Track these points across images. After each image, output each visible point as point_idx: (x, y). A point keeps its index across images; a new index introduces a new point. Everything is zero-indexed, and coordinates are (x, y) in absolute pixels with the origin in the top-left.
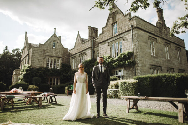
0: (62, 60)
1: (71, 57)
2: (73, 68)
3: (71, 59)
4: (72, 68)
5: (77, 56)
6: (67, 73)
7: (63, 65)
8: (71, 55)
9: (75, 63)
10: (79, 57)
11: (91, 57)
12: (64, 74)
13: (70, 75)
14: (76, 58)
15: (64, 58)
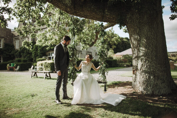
0: (5, 40)
1: (14, 38)
2: (17, 48)
3: (14, 39)
4: (15, 47)
5: (20, 38)
6: (10, 52)
7: (6, 45)
8: (14, 36)
9: (18, 43)
10: (22, 39)
11: (32, 41)
12: (7, 53)
13: (13, 54)
14: (19, 39)
15: (6, 39)
